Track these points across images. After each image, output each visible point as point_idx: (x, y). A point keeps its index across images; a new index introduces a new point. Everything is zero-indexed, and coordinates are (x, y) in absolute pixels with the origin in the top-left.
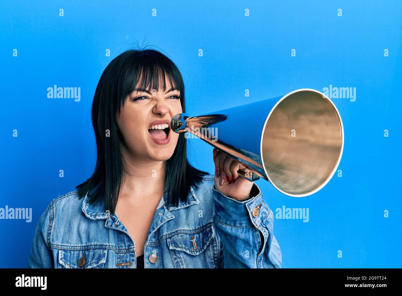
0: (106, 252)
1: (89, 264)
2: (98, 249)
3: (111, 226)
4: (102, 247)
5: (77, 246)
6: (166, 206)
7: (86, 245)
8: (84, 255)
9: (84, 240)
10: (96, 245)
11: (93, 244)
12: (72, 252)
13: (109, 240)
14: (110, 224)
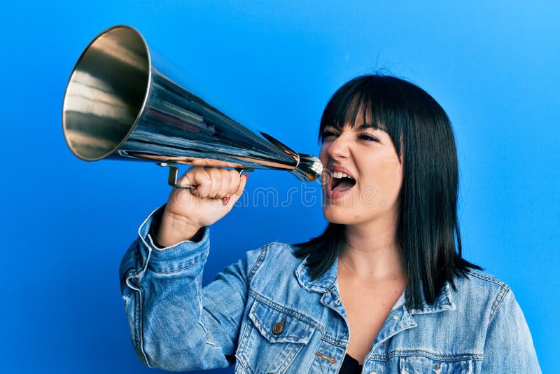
0: (312, 330)
1: (286, 335)
2: (304, 322)
3: (329, 303)
4: (309, 322)
5: (280, 304)
6: (406, 306)
7: (291, 308)
8: (284, 320)
9: (291, 301)
10: (304, 316)
11: (300, 312)
12: (271, 310)
13: (321, 317)
14: (327, 300)
